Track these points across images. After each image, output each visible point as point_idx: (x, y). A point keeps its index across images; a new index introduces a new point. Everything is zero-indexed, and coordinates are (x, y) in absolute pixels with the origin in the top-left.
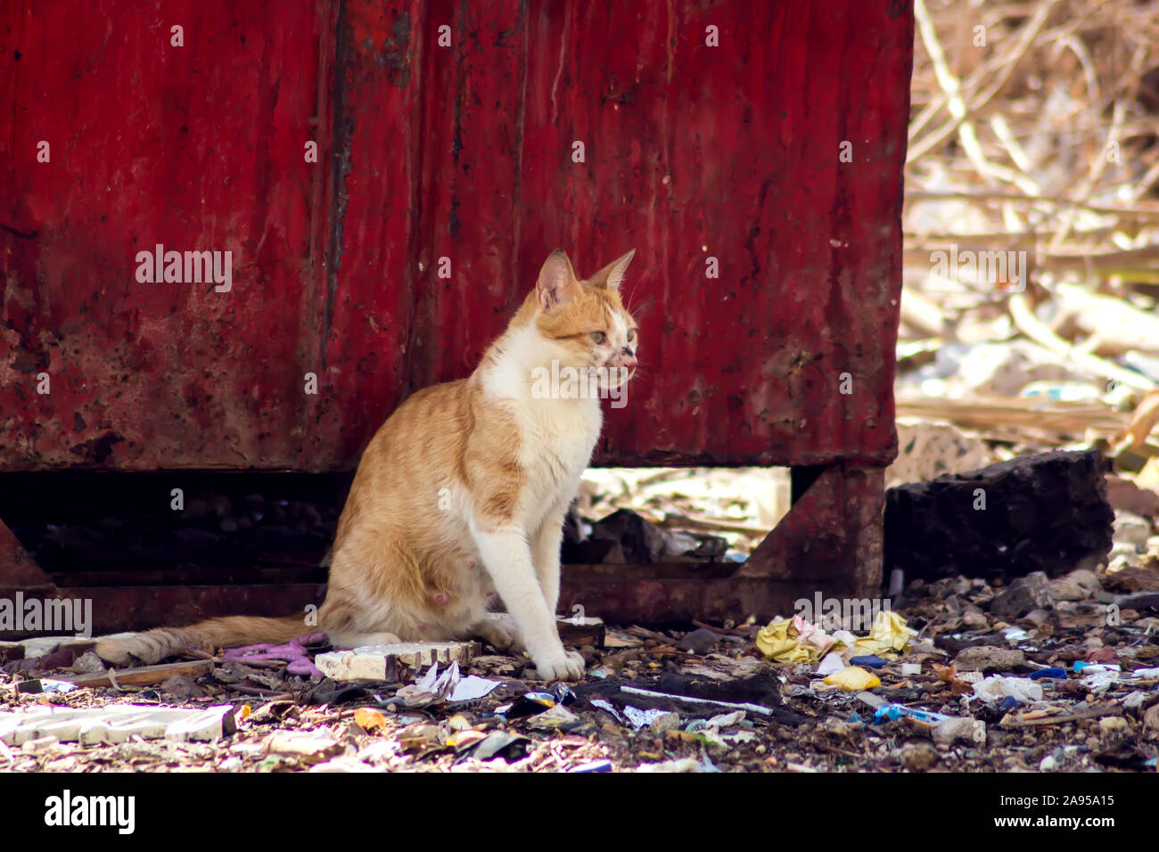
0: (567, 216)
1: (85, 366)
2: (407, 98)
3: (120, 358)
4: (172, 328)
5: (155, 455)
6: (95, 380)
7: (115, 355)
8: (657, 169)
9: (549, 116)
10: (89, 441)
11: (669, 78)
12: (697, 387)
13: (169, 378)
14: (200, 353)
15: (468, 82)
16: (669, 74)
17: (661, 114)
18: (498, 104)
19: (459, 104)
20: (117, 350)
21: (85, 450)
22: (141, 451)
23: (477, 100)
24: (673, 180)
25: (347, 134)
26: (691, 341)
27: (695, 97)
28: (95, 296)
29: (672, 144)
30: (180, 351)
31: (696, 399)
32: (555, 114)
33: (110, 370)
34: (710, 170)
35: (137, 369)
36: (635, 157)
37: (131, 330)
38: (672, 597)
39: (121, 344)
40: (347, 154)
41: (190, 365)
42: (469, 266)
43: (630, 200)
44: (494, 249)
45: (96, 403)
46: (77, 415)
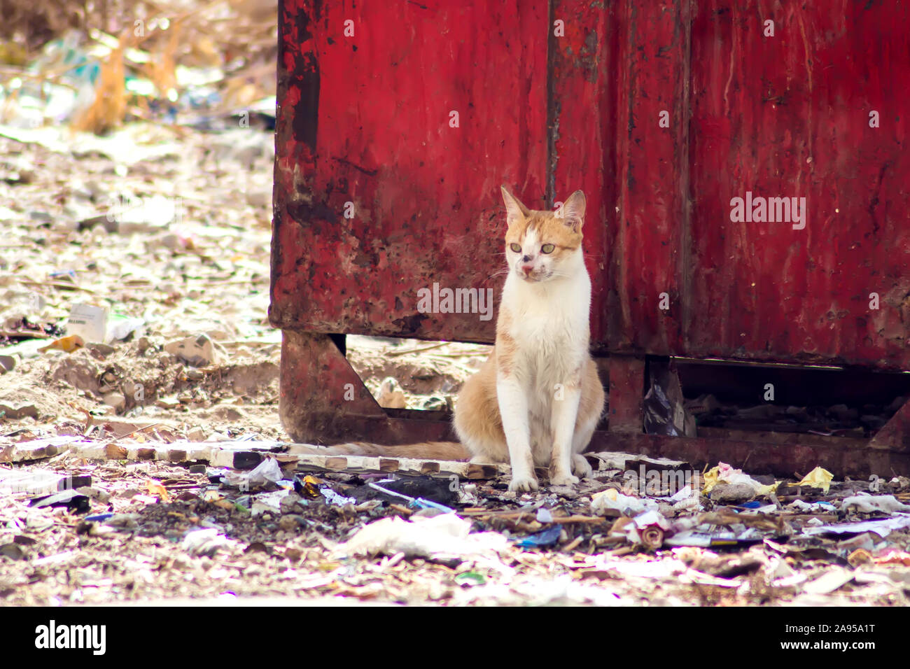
0: (735, 181)
1: (403, 265)
2: (596, 90)
3: (429, 262)
4: (466, 242)
5: (451, 330)
6: (411, 275)
7: (426, 259)
8: (803, 152)
9: (722, 110)
10: (405, 317)
11: (811, 87)
12: (833, 309)
13: (463, 277)
14: (484, 261)
15: (637, 81)
16: (810, 85)
17: (808, 113)
18: (660, 98)
19: (632, 96)
20: (427, 256)
21: (403, 323)
22: (442, 327)
23: (644, 95)
24: (815, 160)
25: (556, 112)
26: (828, 276)
27: (831, 102)
28: (414, 217)
29: (814, 136)
30: (472, 259)
31: (832, 318)
32: (727, 109)
33: (421, 269)
34: (843, 156)
35: (440, 270)
36: (787, 142)
37: (438, 242)
38: (819, 459)
39: (430, 252)
40: (557, 127)
41: (477, 269)
42: (642, 211)
43: (782, 173)
44: (660, 200)
45: (411, 291)
46: (397, 299)
